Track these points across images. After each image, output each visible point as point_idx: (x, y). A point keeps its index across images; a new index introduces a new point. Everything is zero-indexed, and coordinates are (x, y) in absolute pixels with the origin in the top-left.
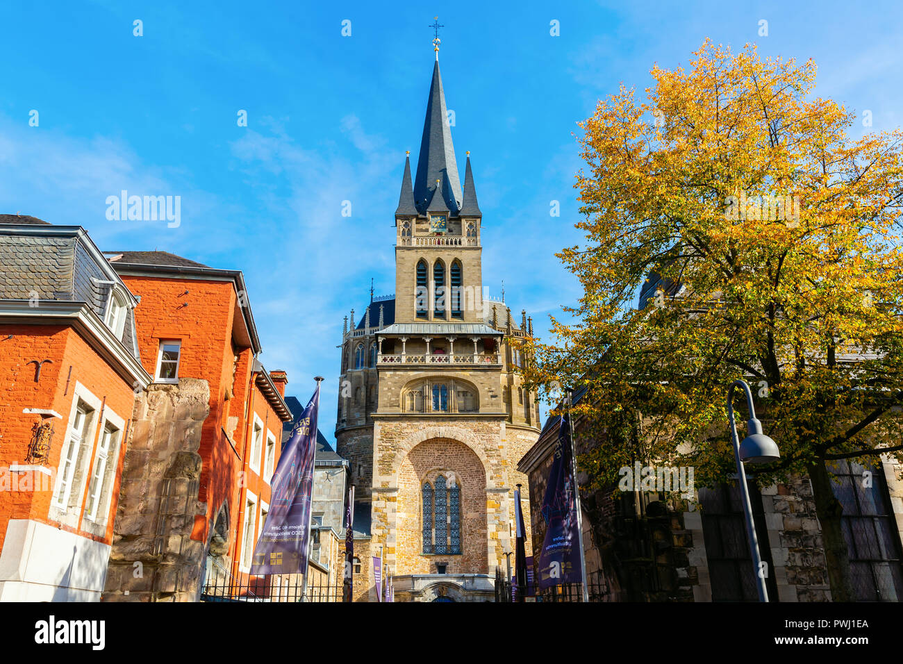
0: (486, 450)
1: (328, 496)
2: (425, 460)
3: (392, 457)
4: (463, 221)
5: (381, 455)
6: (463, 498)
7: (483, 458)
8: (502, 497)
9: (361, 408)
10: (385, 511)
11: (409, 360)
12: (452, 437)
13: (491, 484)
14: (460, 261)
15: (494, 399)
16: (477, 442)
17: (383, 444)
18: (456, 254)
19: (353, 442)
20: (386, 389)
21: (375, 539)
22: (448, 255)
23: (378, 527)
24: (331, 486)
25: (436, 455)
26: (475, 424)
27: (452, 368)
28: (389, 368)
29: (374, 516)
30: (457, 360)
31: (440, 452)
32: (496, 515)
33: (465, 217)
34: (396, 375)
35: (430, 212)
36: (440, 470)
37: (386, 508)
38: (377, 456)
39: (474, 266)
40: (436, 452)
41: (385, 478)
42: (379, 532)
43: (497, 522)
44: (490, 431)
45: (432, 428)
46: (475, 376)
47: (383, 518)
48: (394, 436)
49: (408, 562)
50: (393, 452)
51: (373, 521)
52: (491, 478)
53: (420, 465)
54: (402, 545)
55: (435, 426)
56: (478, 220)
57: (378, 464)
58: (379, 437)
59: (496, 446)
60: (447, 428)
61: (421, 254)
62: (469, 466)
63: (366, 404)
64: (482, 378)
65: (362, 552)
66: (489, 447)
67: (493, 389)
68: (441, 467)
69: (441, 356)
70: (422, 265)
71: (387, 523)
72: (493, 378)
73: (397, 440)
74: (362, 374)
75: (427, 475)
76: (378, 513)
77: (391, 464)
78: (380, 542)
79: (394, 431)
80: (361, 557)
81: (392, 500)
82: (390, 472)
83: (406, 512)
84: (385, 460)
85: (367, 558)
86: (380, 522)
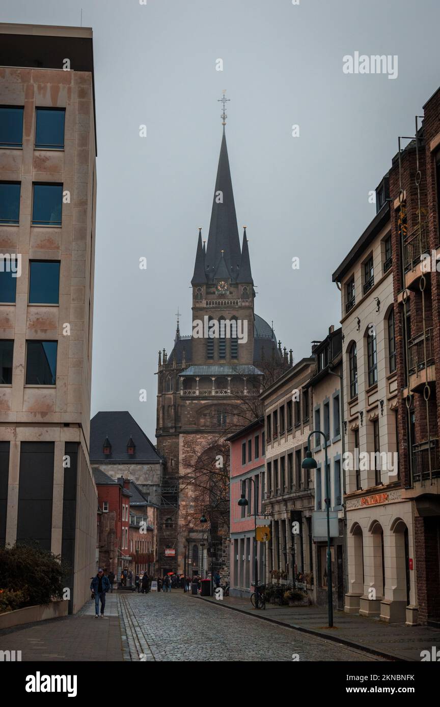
1: (152, 481)
3: (191, 457)
5: (184, 456)
9: (171, 421)
10: (187, 490)
11: (201, 393)
17: (185, 449)
19: (167, 444)
20: (186, 413)
24: (153, 475)
27: (229, 398)
28: (188, 398)
29: (180, 493)
30: (233, 392)
34: (193, 403)
38: (181, 456)
41: (187, 471)
42: (184, 503)
45: (216, 439)
47: (186, 495)
48: (192, 444)
51: (179, 497)
54: (197, 512)
55: (218, 437)
57: (182, 461)
58: (182, 444)
63: (175, 417)
69: (222, 390)
71: (188, 498)
73: (194, 446)
74: (172, 396)
76: (183, 492)
77: (190, 462)
78: (184, 509)
79: (192, 441)
80: (173, 518)
81: (191, 484)
82: (189, 466)
83: (199, 492)
84: (187, 459)
85: (176, 519)
86: (184, 498)
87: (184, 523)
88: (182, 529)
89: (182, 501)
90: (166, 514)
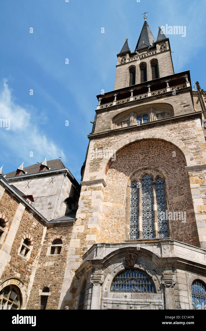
0: (183, 140)
1: (50, 193)
2: (131, 163)
3: (101, 159)
4: (157, 45)
6: (167, 186)
7: (181, 146)
10: (90, 198)
11: (118, 103)
12: (151, 138)
14: (156, 59)
15: (186, 108)
16: (174, 136)
18: (153, 57)
20: (101, 121)
21: (78, 222)
22: (148, 59)
23: (82, 212)
25: (141, 158)
26: (171, 125)
28: (105, 110)
29: (80, 203)
30: (153, 94)
31: (144, 155)
33: (158, 43)
34: (109, 113)
35: (138, 51)
36: (146, 169)
37: (91, 195)
38: (89, 160)
39: (166, 58)
40: (140, 156)
41: (94, 174)
44: (186, 127)
45: (133, 136)
46: (169, 99)
47: (88, 204)
48: (103, 146)
51: (78, 207)
52: (191, 160)
53: (128, 167)
55: (136, 133)
56: (167, 42)
58: (93, 148)
59: (193, 136)
60: (147, 132)
61: (131, 64)
64: (175, 98)
65: (65, 235)
66: (185, 137)
68: (145, 167)
69: (141, 95)
70: (132, 67)
71: (90, 208)
72: (184, 96)
73: (106, 148)
75: (134, 174)
76: (84, 201)
77: (99, 164)
78: (82, 225)
79: (105, 143)
80: (63, 239)
81: (97, 189)
82: (98, 169)
83: (113, 202)
84: (95, 162)
85: (69, 239)
86: (85, 208)
87: (78, 246)
88: (73, 257)
89: (81, 213)
90: (55, 232)
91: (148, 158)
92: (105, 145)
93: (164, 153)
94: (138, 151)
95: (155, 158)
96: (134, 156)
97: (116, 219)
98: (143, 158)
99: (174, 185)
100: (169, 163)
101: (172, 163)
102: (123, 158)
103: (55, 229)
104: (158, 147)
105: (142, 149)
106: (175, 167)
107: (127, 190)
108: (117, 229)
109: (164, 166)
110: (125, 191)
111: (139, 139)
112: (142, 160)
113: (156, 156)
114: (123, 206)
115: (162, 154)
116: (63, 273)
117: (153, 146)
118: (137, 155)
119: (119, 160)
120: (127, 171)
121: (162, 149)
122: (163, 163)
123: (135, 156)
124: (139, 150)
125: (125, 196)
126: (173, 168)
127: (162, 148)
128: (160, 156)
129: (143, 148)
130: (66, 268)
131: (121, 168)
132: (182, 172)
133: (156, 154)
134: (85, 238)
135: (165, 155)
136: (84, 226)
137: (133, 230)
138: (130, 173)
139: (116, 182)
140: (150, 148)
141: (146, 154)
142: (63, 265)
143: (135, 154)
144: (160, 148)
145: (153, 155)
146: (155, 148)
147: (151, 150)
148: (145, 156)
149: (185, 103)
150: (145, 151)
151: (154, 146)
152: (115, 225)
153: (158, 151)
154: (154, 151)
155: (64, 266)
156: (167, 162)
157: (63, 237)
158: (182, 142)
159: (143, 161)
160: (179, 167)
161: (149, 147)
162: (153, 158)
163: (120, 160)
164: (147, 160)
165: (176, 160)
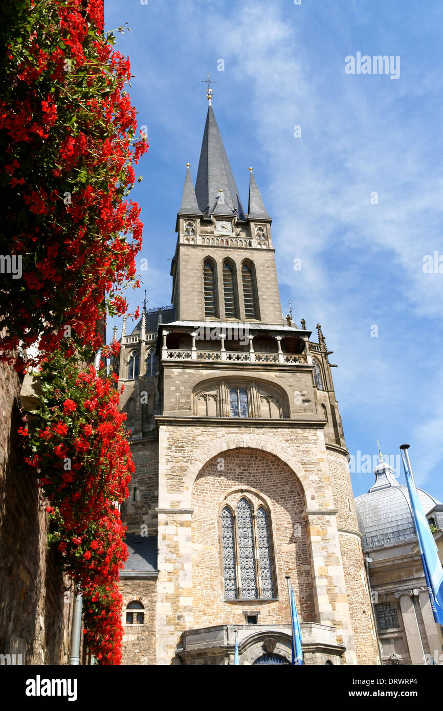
0: (304, 464)
2: (223, 477)
3: (183, 470)
4: (252, 224)
5: (169, 467)
6: (274, 526)
7: (300, 474)
8: (328, 522)
10: (176, 539)
11: (200, 356)
12: (259, 447)
13: (312, 505)
14: (252, 262)
15: (306, 404)
16: (291, 454)
17: (171, 454)
18: (247, 254)
20: (173, 388)
21: (161, 576)
22: (238, 255)
23: (168, 560)
25: (237, 472)
26: (287, 431)
27: (253, 368)
28: (176, 365)
29: (161, 545)
30: (258, 358)
31: (242, 468)
32: (323, 544)
33: (254, 221)
34: (185, 373)
35: (215, 216)
36: (242, 491)
37: (177, 535)
38: (164, 468)
39: (268, 267)
40: (237, 468)
41: (176, 497)
43: (325, 554)
44: (306, 440)
45: (233, 436)
46: (281, 377)
47: (175, 549)
48: (185, 445)
49: (208, 610)
50: (184, 464)
51: (159, 552)
52: (313, 498)
53: (218, 484)
54: (198, 587)
55: (237, 433)
56: (269, 225)
57: (166, 478)
58: (167, 445)
59: (315, 459)
60: (252, 436)
61: (208, 252)
62: (279, 485)
64: (290, 380)
65: (146, 595)
66: (306, 460)
67: (305, 392)
68: (244, 487)
69: (240, 354)
70: (209, 263)
71: (179, 556)
72: (303, 380)
73: (190, 448)
75: (226, 498)
76: (167, 542)
77: (182, 479)
78: (170, 581)
79: (186, 438)
80: (145, 602)
81: (185, 524)
82: (181, 488)
83: (202, 543)
84: (175, 474)
85: (153, 602)
86: (170, 554)
87: (170, 614)
88: (165, 628)
89: (166, 562)
90: (129, 590)
91: (248, 475)
92: (187, 443)
93: (272, 472)
94: (234, 460)
95: (257, 476)
96: (228, 466)
97: (208, 569)
98: (240, 473)
99: (284, 525)
100: (277, 488)
101: (282, 490)
102: (211, 468)
103: (128, 585)
104: (264, 460)
105: (240, 458)
106: (285, 498)
107: (218, 522)
108: (211, 585)
109: (269, 492)
110: (216, 524)
111: (242, 446)
112: (238, 475)
113: (259, 473)
114: (215, 549)
115: (268, 472)
116: (154, 650)
117: (256, 458)
118: (232, 466)
119: (206, 471)
120: (216, 491)
121: (270, 465)
122: (269, 486)
123: (229, 468)
124: (236, 459)
125: (217, 533)
126: (282, 498)
127: (269, 463)
128: (264, 475)
129: (242, 457)
130: (157, 644)
131: (208, 485)
132: (295, 509)
133: (260, 471)
134: (178, 601)
135: (272, 475)
136: (173, 584)
137: (228, 585)
138: (221, 494)
139: (203, 508)
140: (253, 459)
141: (245, 467)
142: (152, 639)
143: (229, 464)
144: (267, 463)
145: (255, 471)
146: (260, 461)
147: (253, 462)
148: (244, 470)
149: (304, 395)
150: (245, 462)
151: (259, 458)
152: (207, 578)
153: (263, 467)
154: (257, 465)
155: (153, 641)
156: (274, 486)
157: (144, 598)
158: (302, 466)
159: (240, 477)
160: (291, 500)
161: (251, 457)
162: (255, 476)
163: (208, 470)
164: (245, 476)
165: (288, 488)
